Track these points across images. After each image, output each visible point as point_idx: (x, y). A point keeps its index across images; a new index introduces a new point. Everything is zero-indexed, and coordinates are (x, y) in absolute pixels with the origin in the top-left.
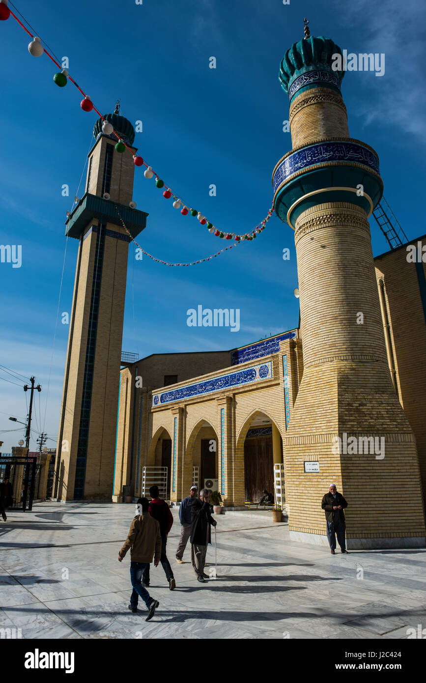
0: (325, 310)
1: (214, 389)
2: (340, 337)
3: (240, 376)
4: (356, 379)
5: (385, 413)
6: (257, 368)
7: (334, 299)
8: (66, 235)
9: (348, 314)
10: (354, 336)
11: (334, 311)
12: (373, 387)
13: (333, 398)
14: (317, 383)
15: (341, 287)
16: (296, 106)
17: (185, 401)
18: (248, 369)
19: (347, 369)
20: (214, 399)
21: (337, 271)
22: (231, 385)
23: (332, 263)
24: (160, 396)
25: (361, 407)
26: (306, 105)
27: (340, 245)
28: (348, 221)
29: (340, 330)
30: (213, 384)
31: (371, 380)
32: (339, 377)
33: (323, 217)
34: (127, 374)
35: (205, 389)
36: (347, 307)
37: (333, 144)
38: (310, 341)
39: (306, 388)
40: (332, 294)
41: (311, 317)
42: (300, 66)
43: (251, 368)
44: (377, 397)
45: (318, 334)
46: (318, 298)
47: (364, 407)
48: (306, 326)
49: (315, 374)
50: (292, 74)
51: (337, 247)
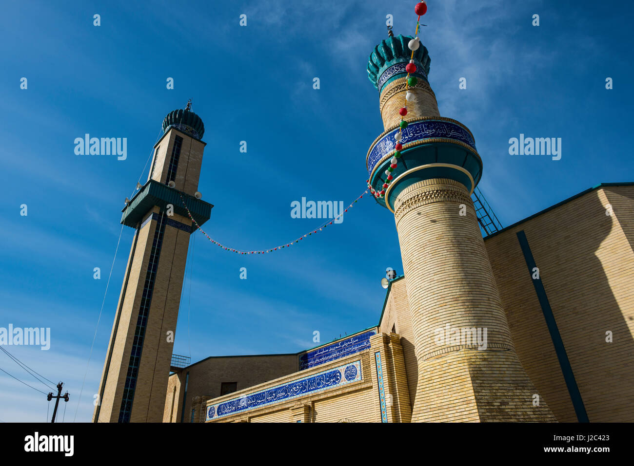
0: (443, 291)
1: (287, 397)
2: (465, 321)
3: (320, 380)
4: (490, 372)
5: (532, 413)
6: (342, 369)
7: (452, 278)
8: (122, 223)
9: (470, 295)
10: (480, 321)
11: (454, 291)
12: (510, 382)
13: (468, 395)
14: (443, 379)
15: (457, 265)
16: (389, 92)
17: (250, 413)
18: (331, 371)
19: (478, 360)
20: (288, 409)
21: (451, 248)
22: (309, 391)
23: (445, 239)
24: (216, 407)
25: (503, 407)
26: (399, 91)
27: (451, 221)
28: (455, 197)
29: (463, 313)
30: (286, 391)
31: (507, 372)
32: (471, 369)
33: (429, 192)
34: (175, 382)
35: (276, 397)
36: (468, 287)
37: (434, 123)
38: (427, 328)
39: (427, 386)
40: (449, 273)
41: (425, 299)
42: (390, 58)
43: (334, 369)
44: (518, 394)
45: (437, 318)
46: (432, 277)
47: (507, 407)
48: (420, 311)
49: (437, 367)
50: (382, 65)
51: (447, 223)
